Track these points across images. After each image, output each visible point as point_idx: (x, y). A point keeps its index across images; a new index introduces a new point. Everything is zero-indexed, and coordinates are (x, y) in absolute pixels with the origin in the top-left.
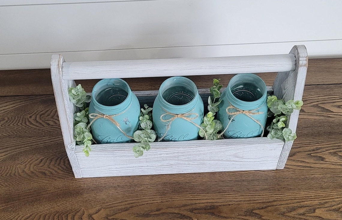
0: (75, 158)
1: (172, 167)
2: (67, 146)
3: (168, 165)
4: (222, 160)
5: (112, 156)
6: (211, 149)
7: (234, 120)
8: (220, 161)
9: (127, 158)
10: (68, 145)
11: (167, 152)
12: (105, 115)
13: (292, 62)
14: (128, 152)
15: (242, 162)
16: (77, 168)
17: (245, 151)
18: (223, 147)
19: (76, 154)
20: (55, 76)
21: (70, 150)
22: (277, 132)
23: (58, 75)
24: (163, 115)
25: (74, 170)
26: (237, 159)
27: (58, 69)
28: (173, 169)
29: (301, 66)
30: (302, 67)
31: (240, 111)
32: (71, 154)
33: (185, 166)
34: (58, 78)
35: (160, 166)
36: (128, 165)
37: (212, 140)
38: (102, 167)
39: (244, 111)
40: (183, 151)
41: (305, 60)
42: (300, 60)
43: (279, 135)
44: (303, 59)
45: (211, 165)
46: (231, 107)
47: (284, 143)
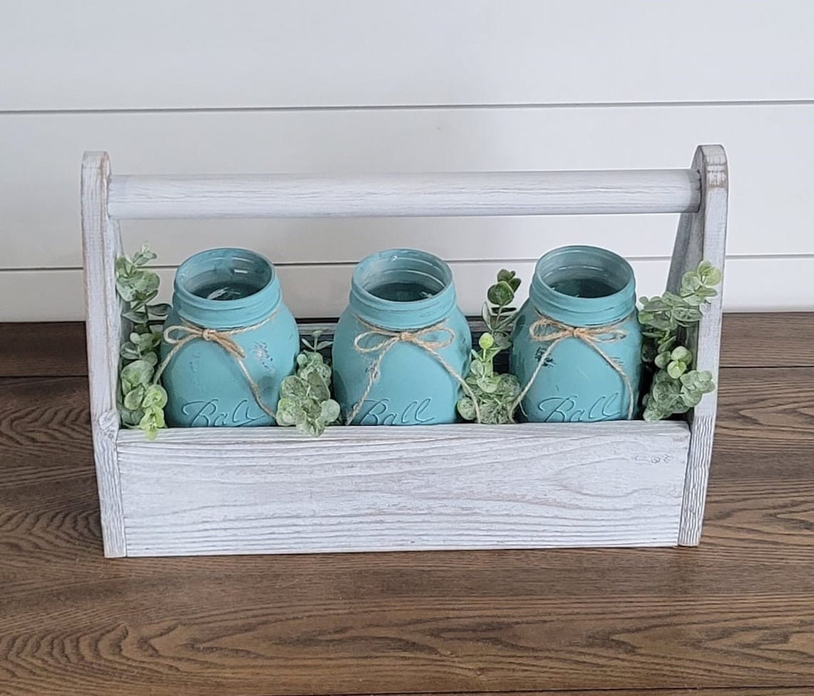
0: (114, 468)
1: (382, 522)
2: (98, 421)
3: (371, 514)
4: (522, 500)
5: (217, 468)
6: (491, 449)
7: (551, 361)
8: (518, 501)
9: (257, 478)
10: (99, 417)
11: (369, 458)
12: (207, 330)
13: (691, 182)
14: (263, 451)
15: (581, 508)
16: (115, 513)
17: (584, 462)
18: (523, 444)
19: (118, 453)
20: (90, 196)
21: (105, 434)
22: (667, 390)
23: (98, 192)
24: (360, 337)
25: (106, 518)
26: (564, 496)
27: (99, 176)
28: (386, 532)
29: (713, 186)
30: (716, 190)
31: (565, 330)
32: (104, 450)
33: (419, 519)
34: (98, 201)
35: (350, 516)
36: (260, 509)
37: (492, 423)
38: (185, 511)
39: (575, 328)
40: (414, 455)
41: (722, 171)
42: (709, 172)
43: (671, 399)
44: (715, 168)
45: (493, 519)
46: (543, 322)
47: (690, 434)
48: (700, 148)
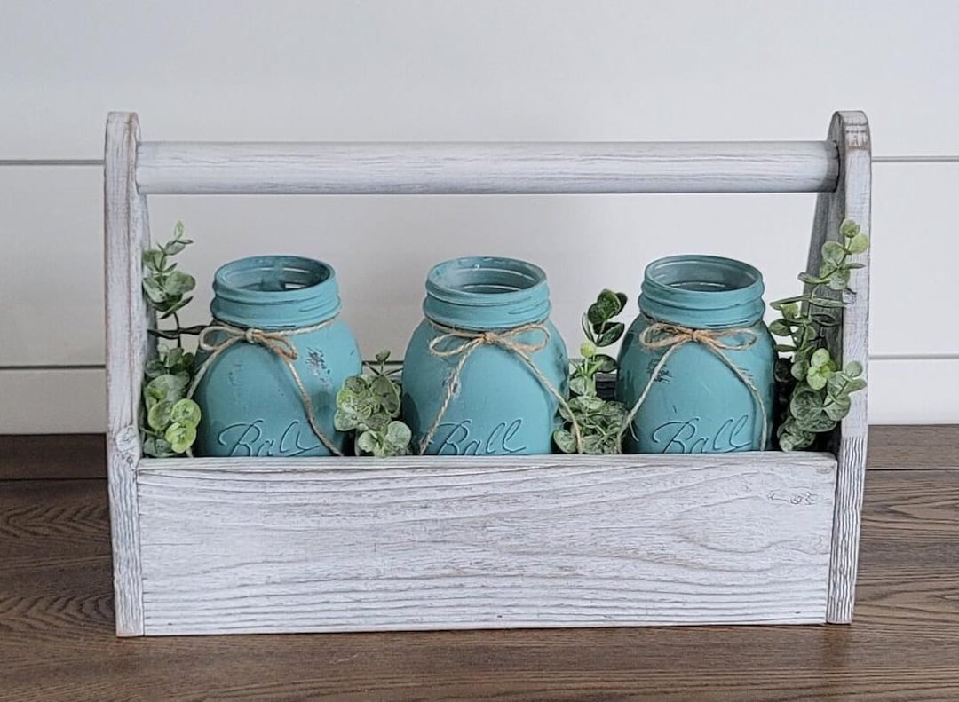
0: (132, 507)
1: (461, 586)
2: (114, 439)
3: (448, 576)
4: (635, 556)
5: (260, 507)
6: (596, 484)
7: (667, 373)
8: (628, 558)
9: (309, 523)
11: (446, 494)
12: (252, 330)
13: (827, 150)
14: (317, 483)
15: (706, 568)
16: (132, 571)
17: (710, 502)
18: (634, 475)
19: (138, 484)
20: (115, 153)
21: (123, 458)
22: (808, 403)
23: (125, 148)
24: (436, 341)
25: (121, 578)
26: (684, 550)
27: (127, 131)
28: (467, 601)
29: (854, 148)
30: (857, 152)
31: (683, 333)
33: (508, 582)
34: (125, 159)
35: (420, 578)
36: (311, 567)
37: (597, 454)
38: (218, 569)
39: (694, 330)
40: (502, 490)
41: (863, 132)
42: (848, 132)
43: (813, 413)
44: (855, 128)
45: (598, 583)
46: (656, 327)
47: (836, 463)
48: (837, 114)
